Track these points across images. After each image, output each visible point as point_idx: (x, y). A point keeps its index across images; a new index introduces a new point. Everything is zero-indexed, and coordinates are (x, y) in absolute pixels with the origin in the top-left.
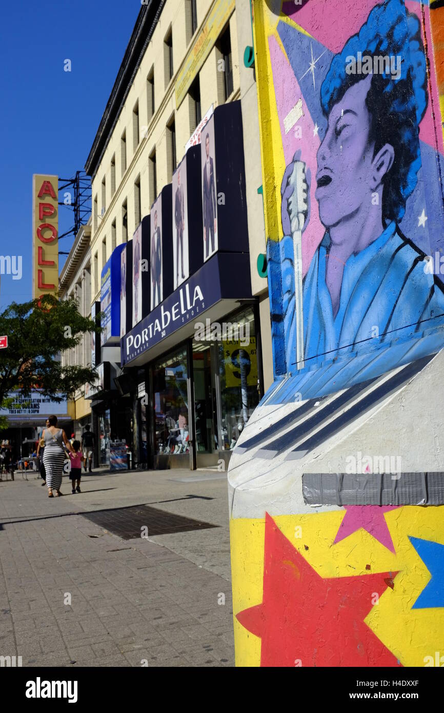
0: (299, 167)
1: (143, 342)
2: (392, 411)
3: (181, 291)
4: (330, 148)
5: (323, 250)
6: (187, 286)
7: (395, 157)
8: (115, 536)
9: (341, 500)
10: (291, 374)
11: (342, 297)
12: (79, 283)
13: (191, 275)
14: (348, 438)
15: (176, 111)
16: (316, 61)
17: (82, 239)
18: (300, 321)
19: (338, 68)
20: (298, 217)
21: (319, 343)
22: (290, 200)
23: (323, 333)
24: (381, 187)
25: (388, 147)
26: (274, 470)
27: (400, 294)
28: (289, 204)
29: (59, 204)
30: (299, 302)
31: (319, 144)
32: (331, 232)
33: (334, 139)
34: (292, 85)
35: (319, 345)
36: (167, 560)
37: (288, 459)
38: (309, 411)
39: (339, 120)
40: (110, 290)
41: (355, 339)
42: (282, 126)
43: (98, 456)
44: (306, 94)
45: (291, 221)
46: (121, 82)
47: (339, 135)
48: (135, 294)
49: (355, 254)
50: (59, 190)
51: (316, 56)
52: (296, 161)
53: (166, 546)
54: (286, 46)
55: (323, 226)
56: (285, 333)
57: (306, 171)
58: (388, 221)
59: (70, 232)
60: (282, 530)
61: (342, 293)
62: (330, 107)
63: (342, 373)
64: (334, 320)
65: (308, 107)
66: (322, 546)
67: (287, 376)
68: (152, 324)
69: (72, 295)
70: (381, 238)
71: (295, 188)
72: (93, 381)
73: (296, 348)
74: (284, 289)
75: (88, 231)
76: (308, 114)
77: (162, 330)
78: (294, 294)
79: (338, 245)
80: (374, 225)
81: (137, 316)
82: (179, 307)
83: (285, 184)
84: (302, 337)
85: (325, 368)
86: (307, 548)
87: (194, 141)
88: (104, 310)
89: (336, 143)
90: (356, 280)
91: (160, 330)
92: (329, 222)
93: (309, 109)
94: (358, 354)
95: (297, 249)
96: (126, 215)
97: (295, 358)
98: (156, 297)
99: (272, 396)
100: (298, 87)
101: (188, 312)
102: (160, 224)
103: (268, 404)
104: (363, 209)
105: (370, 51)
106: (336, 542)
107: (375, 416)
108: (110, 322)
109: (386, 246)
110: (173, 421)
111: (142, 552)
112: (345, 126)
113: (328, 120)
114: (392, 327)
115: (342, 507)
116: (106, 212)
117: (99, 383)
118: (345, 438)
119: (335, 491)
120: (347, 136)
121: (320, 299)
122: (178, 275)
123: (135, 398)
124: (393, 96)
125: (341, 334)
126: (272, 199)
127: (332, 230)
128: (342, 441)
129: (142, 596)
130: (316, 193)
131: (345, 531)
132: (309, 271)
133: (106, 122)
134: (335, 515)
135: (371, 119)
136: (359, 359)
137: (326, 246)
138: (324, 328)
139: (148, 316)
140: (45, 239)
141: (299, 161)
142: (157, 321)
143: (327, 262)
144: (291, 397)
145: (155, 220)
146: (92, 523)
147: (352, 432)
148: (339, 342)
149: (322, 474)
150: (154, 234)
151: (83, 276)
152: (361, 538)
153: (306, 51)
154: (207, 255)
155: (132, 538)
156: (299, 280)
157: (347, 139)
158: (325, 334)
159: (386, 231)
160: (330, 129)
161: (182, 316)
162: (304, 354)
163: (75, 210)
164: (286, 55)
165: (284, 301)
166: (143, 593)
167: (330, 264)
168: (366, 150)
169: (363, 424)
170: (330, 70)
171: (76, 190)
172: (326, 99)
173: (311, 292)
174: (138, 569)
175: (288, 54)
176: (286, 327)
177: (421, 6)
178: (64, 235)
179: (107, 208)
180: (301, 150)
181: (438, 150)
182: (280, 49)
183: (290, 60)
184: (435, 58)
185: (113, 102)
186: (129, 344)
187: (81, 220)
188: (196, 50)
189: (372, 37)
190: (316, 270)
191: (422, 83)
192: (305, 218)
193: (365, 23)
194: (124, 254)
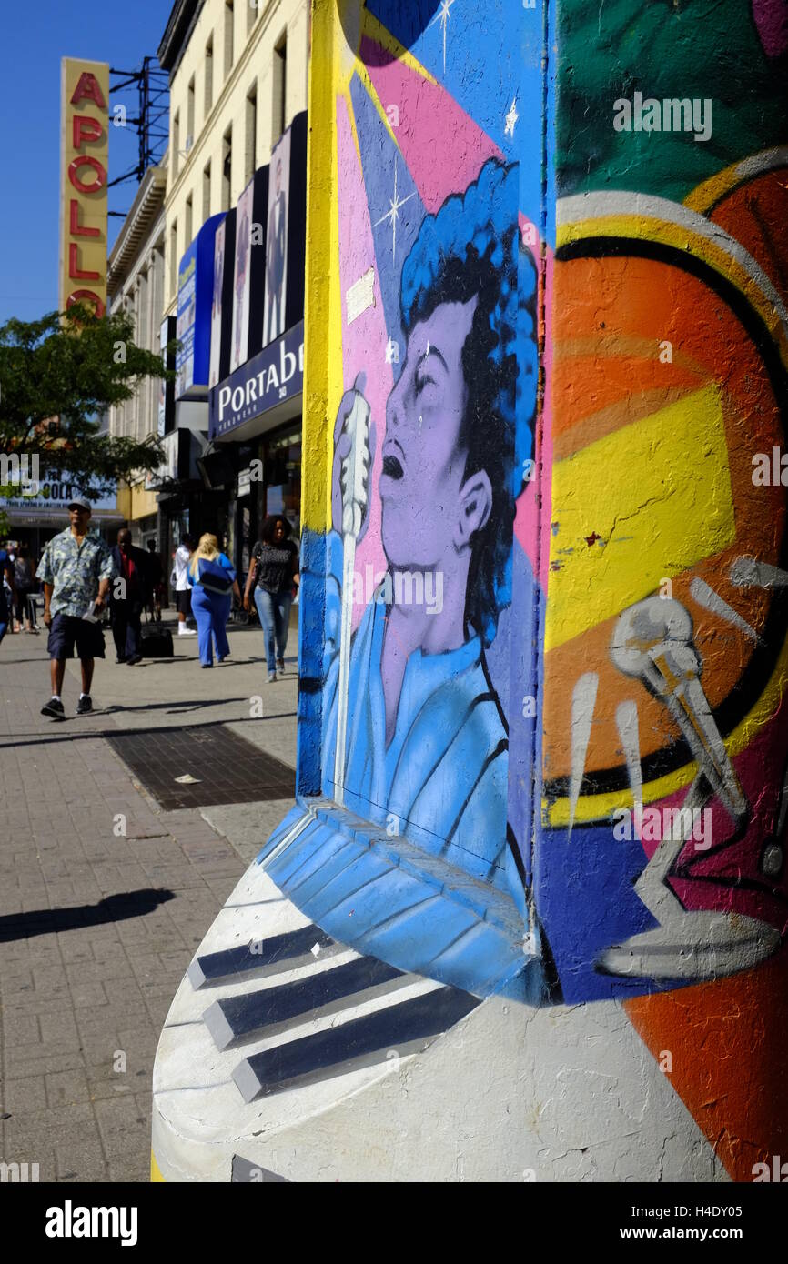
0: (361, 407)
1: (248, 402)
2: (386, 1095)
4: (405, 408)
8: (150, 799)
10: (317, 813)
11: (400, 718)
12: (144, 273)
16: (400, 204)
17: (149, 192)
18: (343, 711)
19: (430, 246)
20: (353, 507)
21: (364, 774)
22: (346, 463)
23: (369, 761)
25: (482, 477)
26: (213, 1090)
27: (474, 787)
28: (343, 471)
29: (111, 119)
30: (345, 674)
31: (391, 384)
33: (411, 397)
34: (363, 231)
35: (363, 777)
36: (223, 874)
38: (301, 958)
39: (422, 358)
40: (194, 299)
41: (410, 813)
42: (344, 304)
44: (381, 261)
45: (343, 507)
47: (420, 392)
48: (238, 312)
49: (423, 651)
50: (112, 91)
51: (401, 192)
52: (358, 392)
53: (228, 837)
54: (361, 136)
55: (385, 558)
56: (323, 713)
57: (370, 423)
58: (471, 629)
59: (131, 174)
61: (400, 711)
62: (413, 322)
63: (366, 897)
64: (386, 751)
65: (382, 292)
68: (264, 372)
70: (459, 653)
71: (353, 448)
72: (157, 466)
74: (326, 634)
75: (160, 177)
76: (380, 309)
77: (281, 385)
78: (338, 653)
79: (401, 613)
80: (453, 619)
81: (240, 354)
83: (340, 425)
84: (344, 742)
85: (356, 850)
88: (183, 333)
89: (415, 403)
90: (420, 705)
91: (276, 385)
92: (394, 555)
93: (382, 299)
94: (401, 862)
96: (229, 156)
97: (332, 772)
98: (273, 325)
100: (371, 239)
102: (285, 187)
103: (267, 870)
105: (477, 250)
108: (192, 358)
109: (465, 678)
111: (184, 847)
112: (429, 379)
113: (407, 343)
114: (459, 838)
116: (194, 144)
117: (168, 470)
118: (303, 1118)
120: (431, 404)
121: (372, 693)
123: (233, 497)
124: (502, 377)
125: (392, 785)
126: (318, 445)
129: (158, 962)
130: (380, 480)
132: (361, 628)
135: (467, 398)
136: (398, 881)
138: (373, 753)
139: (258, 357)
140: (84, 186)
141: (362, 395)
142: (273, 368)
143: (385, 632)
144: (296, 885)
145: (277, 177)
146: (119, 759)
147: (315, 1113)
148: (390, 799)
150: (275, 205)
151: (150, 262)
155: (177, 807)
156: (346, 632)
157: (428, 411)
158: (373, 765)
159: (468, 647)
160: (408, 366)
162: (344, 777)
163: (140, 133)
164: (358, 154)
165: (325, 653)
166: (162, 955)
167: (389, 639)
168: (453, 458)
169: (334, 1104)
170: (417, 240)
171: (143, 93)
172: (409, 299)
173: (360, 668)
175: (362, 155)
176: (325, 704)
177: (541, 246)
178: (118, 180)
179: (196, 137)
180: (367, 375)
181: (538, 580)
182: (351, 134)
183: (364, 170)
184: (557, 371)
186: (224, 402)
187: (150, 152)
189: (482, 221)
190: (370, 634)
191: (529, 413)
192: (363, 519)
193: (475, 183)
194: (221, 232)
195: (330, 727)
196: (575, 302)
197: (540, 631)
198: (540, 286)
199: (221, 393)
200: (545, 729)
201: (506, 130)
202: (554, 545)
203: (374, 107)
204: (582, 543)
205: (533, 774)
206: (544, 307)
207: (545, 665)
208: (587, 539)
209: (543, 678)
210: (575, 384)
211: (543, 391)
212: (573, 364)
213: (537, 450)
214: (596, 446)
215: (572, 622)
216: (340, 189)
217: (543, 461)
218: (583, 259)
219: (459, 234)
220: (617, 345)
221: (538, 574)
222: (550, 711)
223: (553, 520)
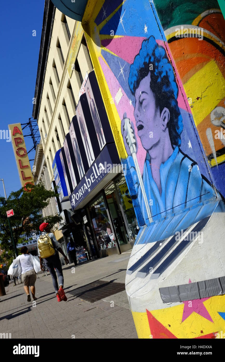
0: (127, 121)
1: (80, 196)
2: (195, 250)
3: (93, 167)
4: (139, 111)
5: (148, 162)
6: (95, 164)
7: (170, 114)
8: (87, 302)
9: (180, 299)
10: (147, 226)
11: (162, 185)
12: (43, 173)
13: (96, 158)
14: (177, 267)
15: (70, 79)
16: (123, 68)
17: (39, 151)
18: (145, 198)
19: (134, 71)
20: (132, 146)
21: (157, 208)
22: (127, 138)
23: (157, 203)
24: (167, 129)
25: (165, 109)
26: (146, 285)
27: (188, 182)
28: (127, 140)
29: (24, 136)
30: (143, 189)
31: (134, 109)
32: (149, 153)
33: (140, 107)
34: (115, 81)
35: (157, 209)
36: (115, 311)
37: (152, 278)
38: (157, 249)
39: (140, 97)
40: (58, 174)
41: (173, 205)
42: (115, 101)
44: (122, 84)
45: (130, 148)
46: (40, 71)
47: (142, 104)
48: (71, 173)
49: (163, 163)
50: (22, 129)
51: (122, 65)
52: (125, 118)
54: (107, 62)
55: (145, 150)
56: (140, 204)
57: (131, 123)
58: (174, 146)
59: (33, 149)
60: (156, 318)
61: (161, 182)
62: (135, 91)
63: (169, 227)
64: (161, 196)
65: (124, 91)
66: (177, 324)
67: (145, 226)
68: (83, 186)
69: (41, 180)
70: (173, 154)
71: (128, 132)
72: (60, 221)
73: (146, 211)
74: (134, 182)
75: (41, 147)
76: (125, 95)
77: (88, 188)
78: (139, 184)
79: (154, 159)
80: (168, 148)
81: (75, 184)
82: (94, 175)
83: (123, 130)
84: (148, 205)
85: (162, 222)
86: (170, 326)
87: (82, 92)
88: (58, 184)
89: (141, 108)
90: (167, 176)
91: (87, 189)
92: (148, 148)
93: (125, 92)
94: (175, 215)
95: (136, 162)
96: (58, 135)
97: (147, 216)
98: (82, 173)
99: (140, 238)
100: (118, 82)
101: (99, 177)
103: (139, 244)
104: (161, 141)
105: (146, 62)
106: (183, 321)
107: (188, 253)
108: (62, 190)
109: (176, 159)
111: (101, 308)
112: (143, 100)
113: (135, 97)
114: (188, 198)
115: (182, 302)
116: (48, 135)
117: (63, 221)
118: (175, 267)
119: (176, 295)
120: (146, 105)
121: (152, 186)
122: (89, 160)
123: (83, 224)
124: (162, 83)
125: (165, 203)
126: (118, 138)
127: (150, 152)
128: (174, 269)
129: (105, 335)
130: (138, 133)
131: (186, 314)
132: (144, 174)
133: (37, 92)
134: (179, 307)
135: (155, 95)
136: (176, 217)
137: (148, 159)
138: (157, 200)
139: (80, 183)
140: (21, 155)
141: (126, 118)
142: (85, 184)
143: (151, 168)
144: (148, 240)
147: (178, 264)
148: (166, 207)
149: (168, 287)
150: (73, 142)
151: (44, 169)
152: (194, 316)
153: (117, 63)
154: (102, 147)
155: (95, 301)
156: (140, 177)
157: (146, 106)
158: (158, 203)
159: (175, 151)
160: (137, 101)
161: (96, 179)
162: (151, 214)
163: (32, 138)
164: (108, 66)
165: (136, 188)
166: (106, 333)
167: (153, 169)
168: (156, 111)
169: (182, 259)
170: (130, 72)
172: (132, 87)
173: (147, 182)
174: (101, 319)
175: (109, 65)
176: (139, 201)
177: (164, 42)
178: (30, 151)
179: (48, 133)
180: (126, 112)
181: (188, 112)
182: (105, 63)
183: (111, 68)
184: (176, 66)
185: (39, 81)
186: (74, 198)
187: (36, 142)
188: (73, 47)
189: (145, 55)
190: (147, 172)
191: (173, 79)
192: (136, 146)
193: (141, 49)
194: (61, 154)
195: (143, 205)
196: (176, 50)
197: (193, 124)
198: (166, 51)
199: (72, 196)
200: (203, 144)
201: (145, 32)
202: (190, 102)
203: (109, 53)
204: (196, 100)
205: (204, 157)
206: (169, 54)
207: (197, 130)
208: (197, 99)
209: (198, 133)
210: (182, 67)
211: (175, 72)
212: (180, 63)
213: (178, 85)
214: (191, 78)
215: (200, 118)
216: (106, 78)
217: (180, 86)
218: (174, 41)
219: (140, 63)
220: (188, 56)
221: (188, 111)
222: (202, 139)
223: (187, 97)
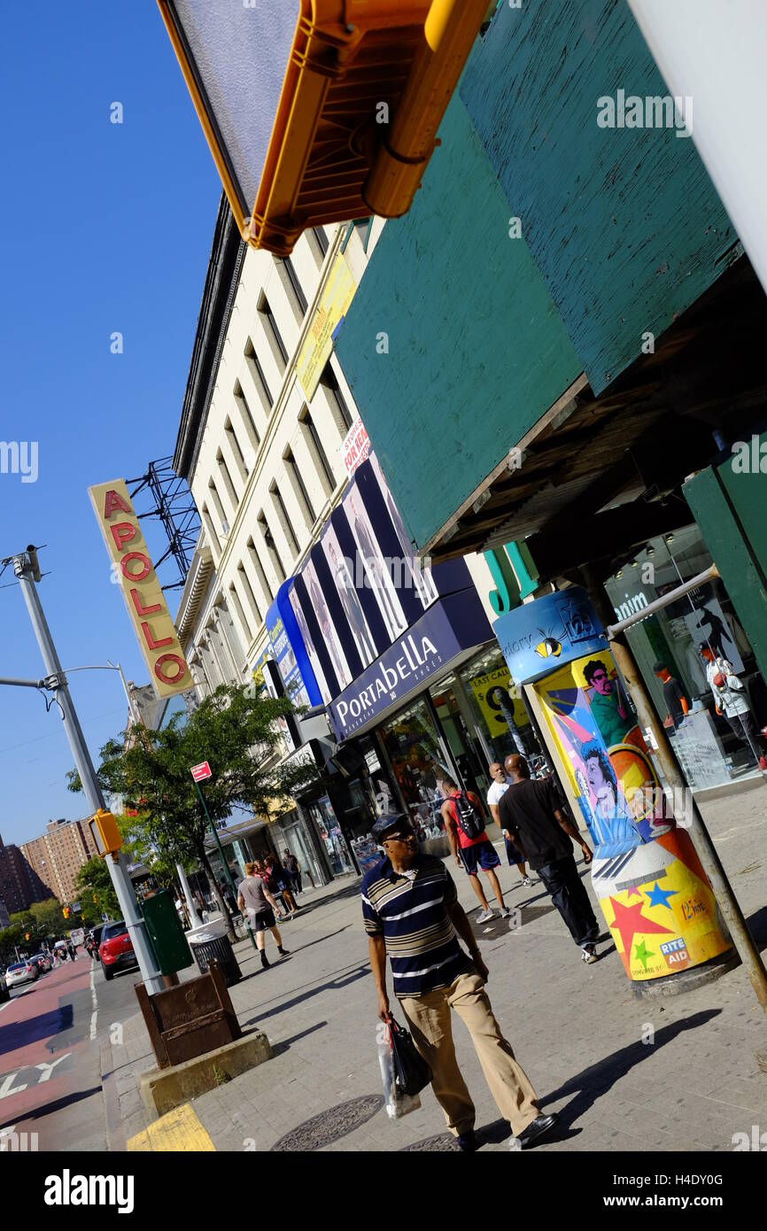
1: (365, 708)
3: (403, 644)
6: (410, 638)
12: (211, 626)
13: (410, 624)
15: (308, 403)
17: (200, 568)
19: (586, 749)
22: (580, 783)
25: (610, 782)
26: (607, 884)
29: (138, 517)
31: (585, 768)
37: (610, 880)
40: (289, 647)
43: (326, 864)
46: (201, 356)
47: (593, 770)
48: (332, 648)
50: (131, 497)
55: (597, 798)
68: (372, 685)
69: (203, 644)
74: (588, 815)
75: (208, 555)
77: (390, 691)
78: (593, 817)
81: (344, 676)
82: (405, 662)
83: (576, 777)
91: (386, 691)
96: (268, 531)
98: (367, 651)
101: (420, 667)
104: (608, 797)
110: (430, 791)
113: (587, 763)
115: (627, 889)
116: (231, 528)
122: (391, 625)
123: (366, 776)
131: (629, 895)
133: (192, 407)
134: (626, 892)
139: (362, 676)
140: (136, 576)
142: (378, 681)
145: (332, 555)
151: (215, 618)
152: (634, 896)
154: (427, 601)
156: (593, 812)
161: (413, 672)
163: (162, 518)
165: (589, 818)
171: (154, 487)
178: (160, 561)
179: (231, 522)
185: (196, 381)
186: (343, 712)
187: (178, 531)
188: (316, 333)
194: (293, 595)
199: (338, 706)
214: (624, 775)
220: (621, 762)
